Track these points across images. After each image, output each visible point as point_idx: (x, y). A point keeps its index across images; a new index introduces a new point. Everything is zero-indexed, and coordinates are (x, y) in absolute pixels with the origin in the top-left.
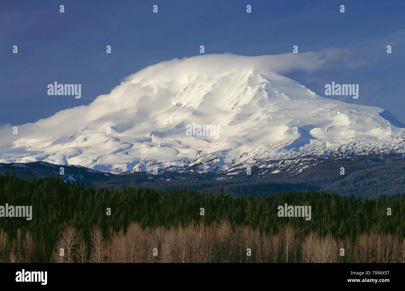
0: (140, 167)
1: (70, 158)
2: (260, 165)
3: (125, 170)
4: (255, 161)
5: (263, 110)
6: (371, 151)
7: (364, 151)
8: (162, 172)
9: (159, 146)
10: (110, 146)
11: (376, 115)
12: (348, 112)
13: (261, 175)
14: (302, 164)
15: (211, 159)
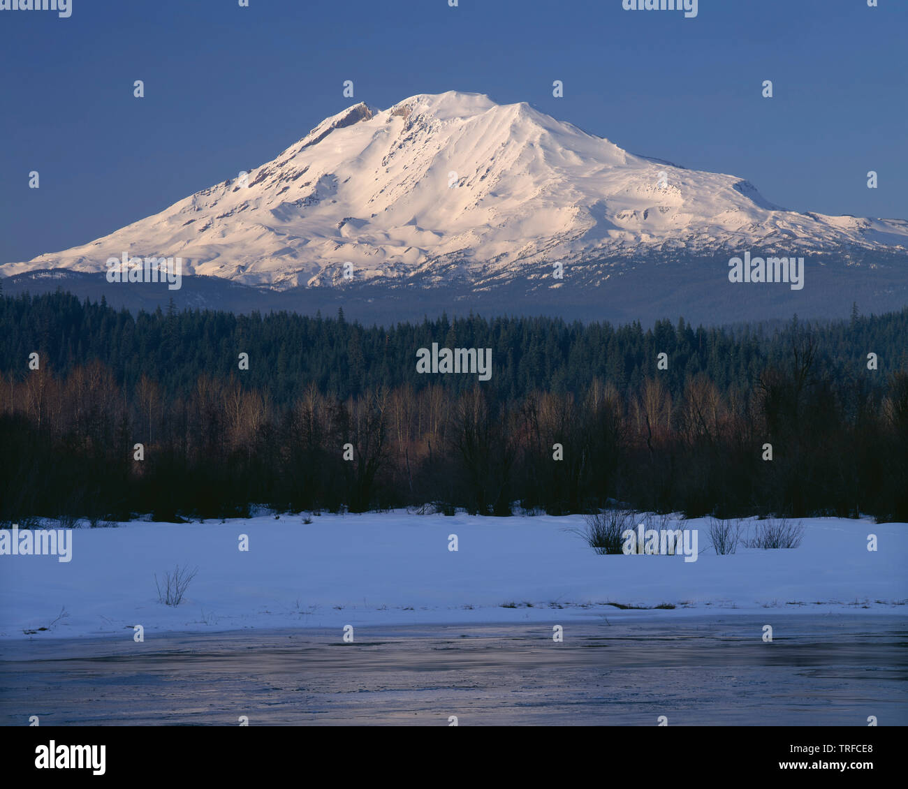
0: (321, 279)
1: (200, 263)
2: (529, 275)
3: (295, 283)
4: (522, 268)
5: (537, 179)
6: (719, 249)
7: (707, 250)
8: (360, 287)
9: (356, 242)
10: (269, 243)
11: (728, 189)
12: (681, 184)
13: (531, 292)
14: (600, 272)
15: (445, 264)
